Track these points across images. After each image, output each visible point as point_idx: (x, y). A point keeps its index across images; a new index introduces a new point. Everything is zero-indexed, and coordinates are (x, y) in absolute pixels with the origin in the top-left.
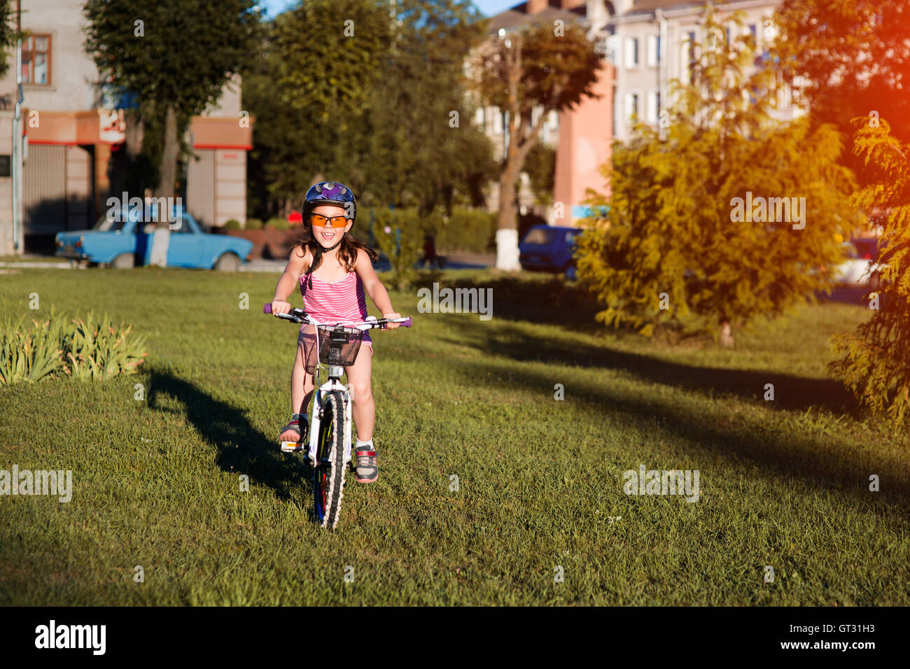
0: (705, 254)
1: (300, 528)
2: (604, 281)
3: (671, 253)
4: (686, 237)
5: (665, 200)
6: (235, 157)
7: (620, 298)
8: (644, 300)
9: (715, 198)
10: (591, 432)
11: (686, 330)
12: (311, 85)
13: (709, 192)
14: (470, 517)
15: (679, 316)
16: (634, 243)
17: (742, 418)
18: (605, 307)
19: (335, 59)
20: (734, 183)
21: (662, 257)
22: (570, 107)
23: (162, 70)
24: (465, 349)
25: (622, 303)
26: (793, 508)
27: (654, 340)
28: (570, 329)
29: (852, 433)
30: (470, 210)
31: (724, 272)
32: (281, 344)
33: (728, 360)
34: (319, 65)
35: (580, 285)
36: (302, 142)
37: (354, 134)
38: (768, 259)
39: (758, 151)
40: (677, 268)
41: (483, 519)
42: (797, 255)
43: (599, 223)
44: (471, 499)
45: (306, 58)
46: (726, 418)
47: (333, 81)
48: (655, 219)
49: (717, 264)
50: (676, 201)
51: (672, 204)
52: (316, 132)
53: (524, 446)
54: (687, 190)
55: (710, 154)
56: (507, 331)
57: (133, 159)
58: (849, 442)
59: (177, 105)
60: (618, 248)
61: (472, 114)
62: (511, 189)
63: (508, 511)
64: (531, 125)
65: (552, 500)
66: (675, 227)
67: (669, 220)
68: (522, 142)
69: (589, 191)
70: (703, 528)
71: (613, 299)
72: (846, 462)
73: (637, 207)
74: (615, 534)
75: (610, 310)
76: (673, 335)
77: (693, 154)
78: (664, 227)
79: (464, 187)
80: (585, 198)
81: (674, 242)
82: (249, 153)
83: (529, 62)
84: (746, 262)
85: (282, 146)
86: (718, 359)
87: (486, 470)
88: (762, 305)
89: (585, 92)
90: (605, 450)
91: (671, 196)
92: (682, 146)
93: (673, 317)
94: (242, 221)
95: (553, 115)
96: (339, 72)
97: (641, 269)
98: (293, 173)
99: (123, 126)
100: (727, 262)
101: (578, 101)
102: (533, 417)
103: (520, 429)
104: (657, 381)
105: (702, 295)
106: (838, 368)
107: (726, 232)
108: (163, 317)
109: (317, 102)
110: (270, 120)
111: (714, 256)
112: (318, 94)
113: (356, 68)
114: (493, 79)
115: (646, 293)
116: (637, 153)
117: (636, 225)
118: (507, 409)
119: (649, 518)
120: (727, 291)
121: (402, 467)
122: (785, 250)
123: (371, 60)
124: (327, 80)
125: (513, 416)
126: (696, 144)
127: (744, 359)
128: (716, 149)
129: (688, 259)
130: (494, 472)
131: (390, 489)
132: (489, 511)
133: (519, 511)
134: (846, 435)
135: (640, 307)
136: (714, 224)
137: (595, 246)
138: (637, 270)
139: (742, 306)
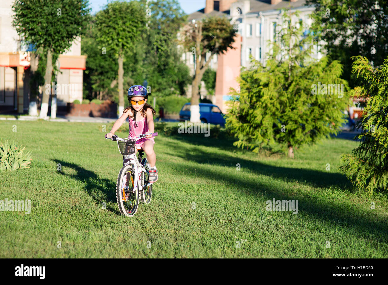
0: (282, 117)
1: (95, 245)
2: (237, 128)
3: (267, 116)
4: (274, 109)
5: (265, 93)
6: (78, 73)
7: (244, 136)
8: (255, 137)
9: (286, 93)
10: (232, 197)
11: (273, 150)
12: (110, 42)
13: (284, 90)
14: (176, 239)
15: (270, 144)
16: (251, 111)
17: (300, 191)
18: (237, 140)
19: (121, 31)
20: (295, 86)
21: (263, 118)
22: (223, 53)
23: (46, 34)
24: (176, 158)
25: (245, 138)
26: (326, 235)
27: (259, 154)
28: (222, 149)
29: (350, 198)
30: (180, 97)
31: (290, 125)
32: (94, 155)
33: (292, 164)
34: (114, 33)
35: (227, 130)
36: (107, 67)
37: (130, 64)
38: (310, 119)
39: (305, 72)
40: (269, 123)
41: (182, 240)
42: (322, 118)
43: (236, 102)
44: (177, 230)
45: (109, 30)
46: (292, 191)
47: (120, 40)
48: (260, 101)
49: (287, 121)
50: (269, 93)
51: (267, 95)
52: (113, 62)
53: (202, 204)
54: (274, 89)
55: (284, 73)
56: (195, 150)
57: (34, 73)
58: (349, 203)
59: (52, 49)
60: (244, 114)
61: (181, 56)
62: (197, 88)
63: (194, 236)
64: (206, 61)
65: (214, 231)
66: (269, 105)
67: (266, 102)
68: (202, 67)
69: (231, 89)
70: (285, 245)
71: (241, 136)
72: (348, 212)
73: (252, 96)
74: (244, 248)
75: (240, 141)
76: (268, 152)
77: (277, 73)
78: (264, 105)
79: (177, 87)
80: (230, 92)
81: (268, 112)
82: (84, 71)
83: (205, 33)
84: (300, 121)
85: (98, 68)
86: (288, 163)
87: (184, 216)
88: (307, 139)
89: (229, 47)
90: (238, 206)
91: (267, 91)
92: (272, 69)
93: (268, 144)
94: (81, 100)
95: (215, 56)
96: (123, 36)
97: (253, 123)
98: (103, 80)
99: (29, 58)
100: (291, 120)
101: (226, 50)
102: (206, 190)
103: (200, 196)
104: (261, 174)
105: (281, 135)
106: (344, 169)
107: (291, 107)
108: (43, 142)
109: (113, 49)
110: (93, 57)
111: (286, 118)
112: (114, 46)
113: (130, 34)
114: (190, 40)
115: (256, 134)
116: (252, 72)
117: (252, 103)
118: (194, 186)
119: (260, 240)
120: (291, 133)
121: (145, 214)
122: (317, 116)
123: (137, 31)
124: (118, 39)
125: (196, 189)
126: (279, 68)
127: (299, 163)
128: (287, 71)
129: (274, 119)
130: (187, 216)
131: (139, 225)
132: (185, 236)
133: (199, 237)
134: (347, 200)
135: (253, 140)
136: (286, 104)
137: (233, 113)
138: (252, 124)
139: (298, 140)
